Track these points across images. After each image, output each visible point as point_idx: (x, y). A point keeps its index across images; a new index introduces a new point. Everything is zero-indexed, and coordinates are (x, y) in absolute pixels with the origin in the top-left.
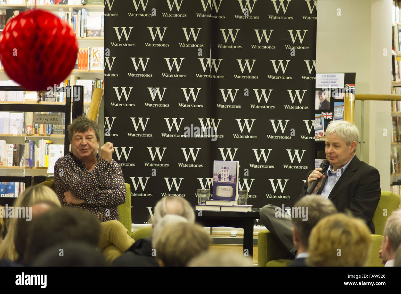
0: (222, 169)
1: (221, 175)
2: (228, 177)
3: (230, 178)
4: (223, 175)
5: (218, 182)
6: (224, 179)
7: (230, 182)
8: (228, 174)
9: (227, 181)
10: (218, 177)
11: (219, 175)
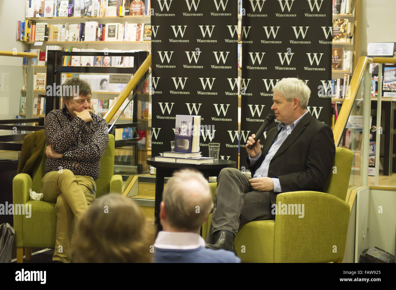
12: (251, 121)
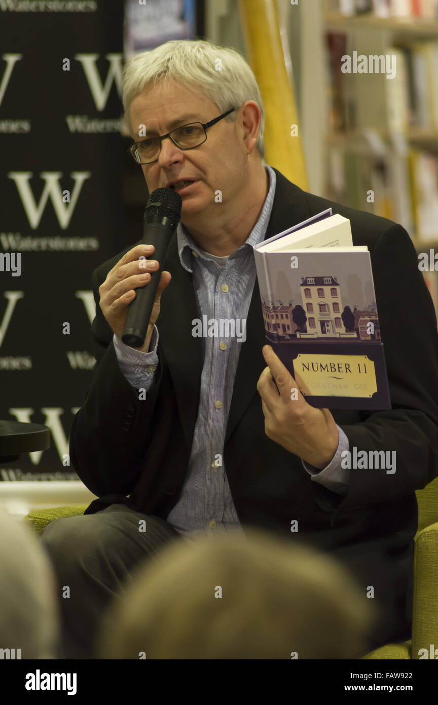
0: (305, 283)
1: (305, 308)
2: (339, 316)
3: (350, 318)
4: (316, 308)
5: (293, 336)
6: (323, 324)
7: (355, 335)
8: (335, 304)
9: (341, 332)
10: (290, 316)
11: (294, 312)
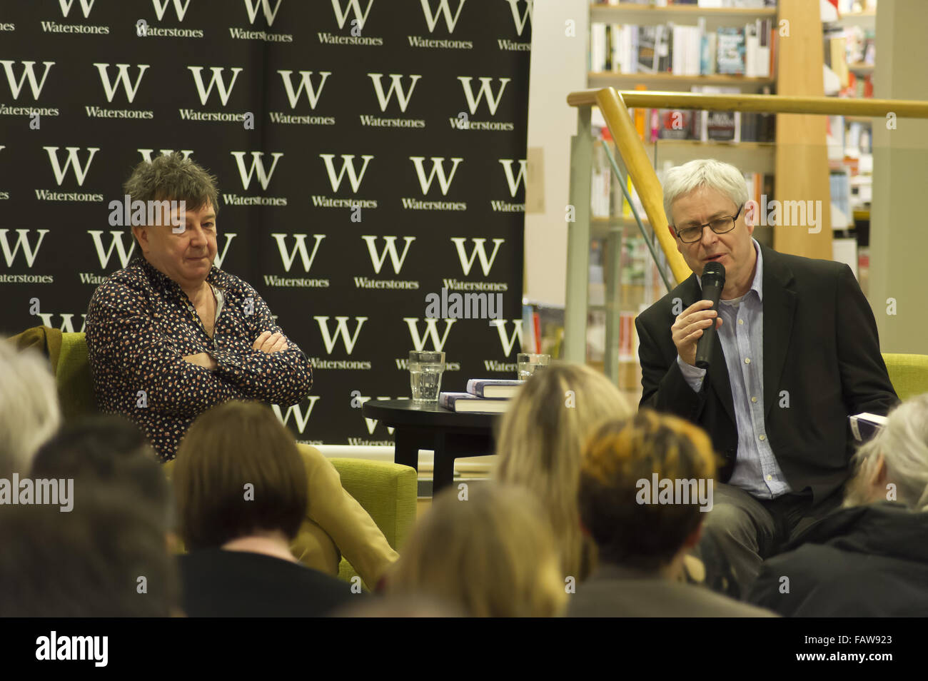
12: (280, 284)
